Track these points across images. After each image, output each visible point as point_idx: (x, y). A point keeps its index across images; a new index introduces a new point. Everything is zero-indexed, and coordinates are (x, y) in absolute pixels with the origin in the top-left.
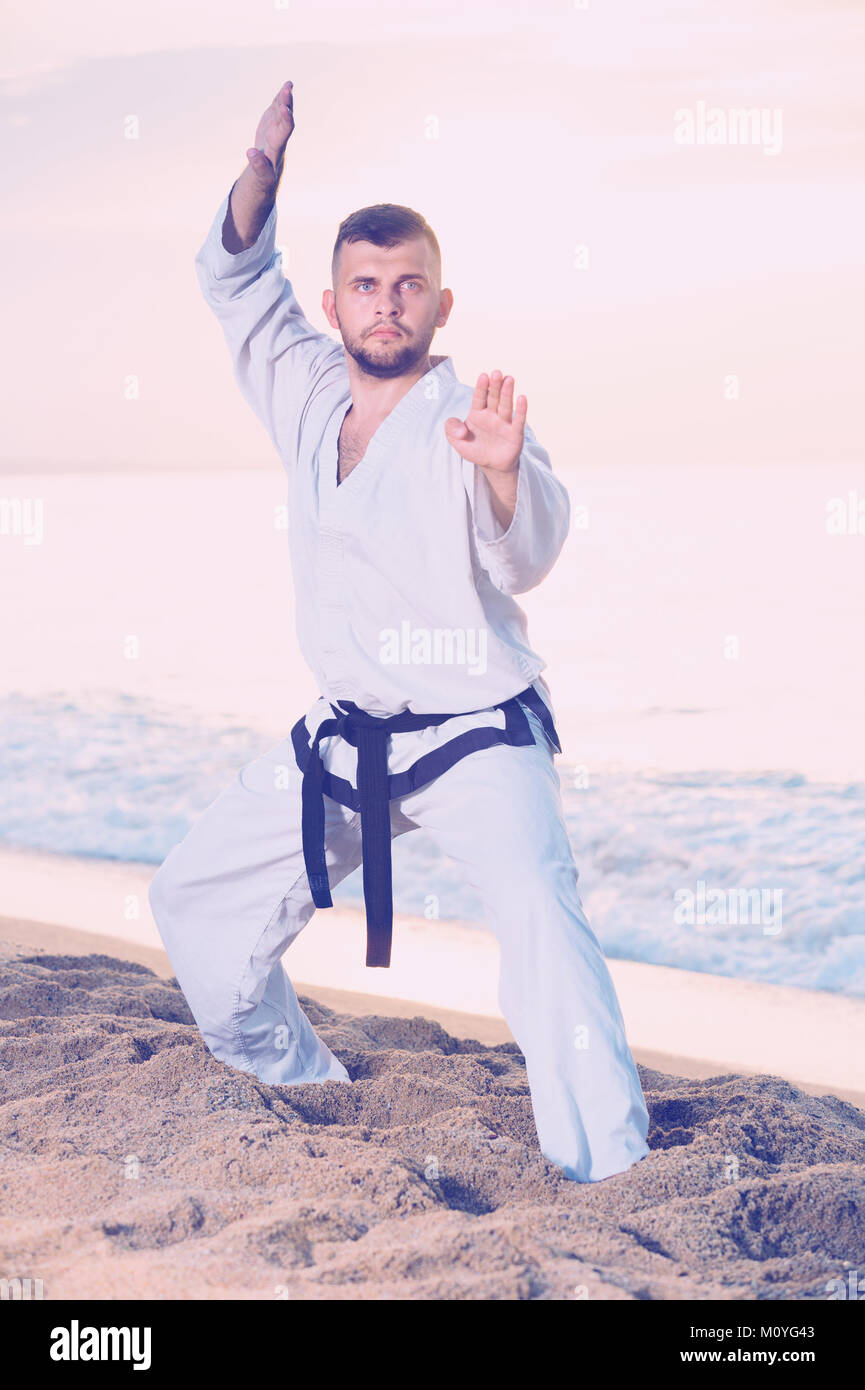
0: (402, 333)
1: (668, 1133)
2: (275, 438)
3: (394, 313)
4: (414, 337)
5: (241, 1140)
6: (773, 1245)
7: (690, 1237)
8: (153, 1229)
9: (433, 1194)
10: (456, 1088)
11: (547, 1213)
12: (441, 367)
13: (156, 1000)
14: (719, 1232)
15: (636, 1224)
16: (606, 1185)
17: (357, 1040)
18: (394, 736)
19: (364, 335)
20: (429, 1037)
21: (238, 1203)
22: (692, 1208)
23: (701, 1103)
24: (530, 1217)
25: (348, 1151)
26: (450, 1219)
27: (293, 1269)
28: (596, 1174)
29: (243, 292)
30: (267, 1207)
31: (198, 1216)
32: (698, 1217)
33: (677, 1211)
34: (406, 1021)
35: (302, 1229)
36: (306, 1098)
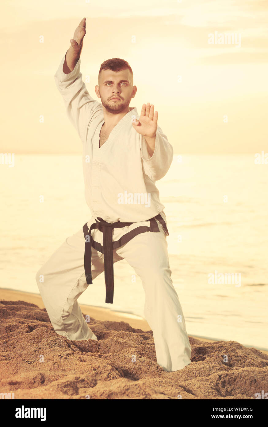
0: (121, 99)
1: (198, 357)
2: (79, 133)
3: (118, 93)
4: (125, 100)
5: (59, 356)
6: (229, 392)
7: (202, 389)
8: (28, 383)
9: (119, 374)
10: (131, 342)
11: (155, 381)
12: (133, 111)
13: (38, 315)
14: (211, 388)
15: (184, 385)
16: (176, 372)
17: (102, 328)
18: (115, 229)
19: (109, 100)
20: (125, 328)
21: (56, 375)
22: (203, 380)
23: (209, 348)
24: (150, 381)
25: (93, 360)
26: (123, 381)
27: (72, 396)
28: (174, 369)
29: (70, 86)
30: (65, 377)
31: (43, 379)
32: (205, 383)
33: (198, 381)
34: (118, 323)
35: (75, 384)
36: (82, 345)
